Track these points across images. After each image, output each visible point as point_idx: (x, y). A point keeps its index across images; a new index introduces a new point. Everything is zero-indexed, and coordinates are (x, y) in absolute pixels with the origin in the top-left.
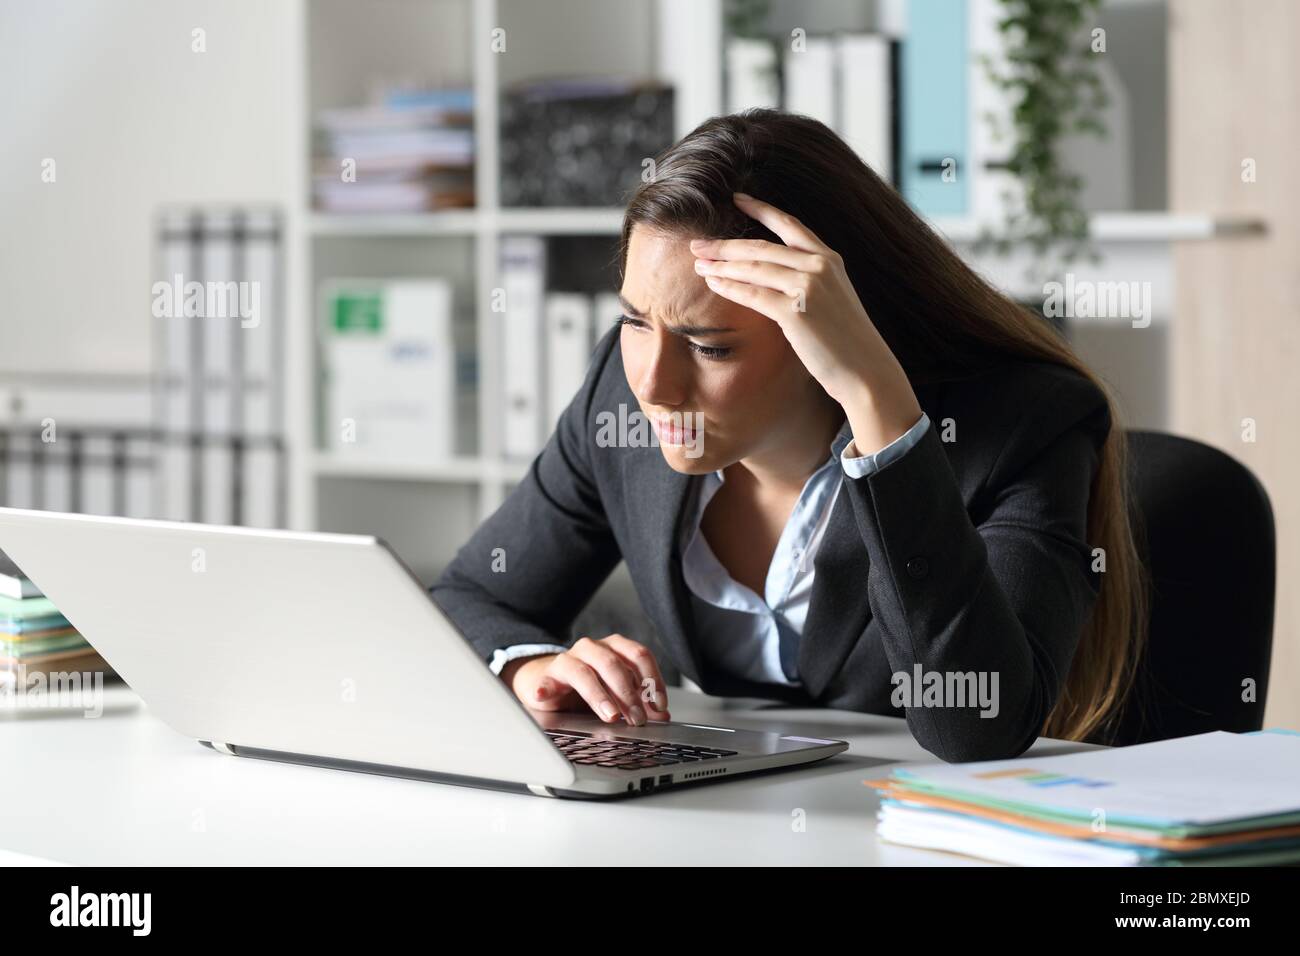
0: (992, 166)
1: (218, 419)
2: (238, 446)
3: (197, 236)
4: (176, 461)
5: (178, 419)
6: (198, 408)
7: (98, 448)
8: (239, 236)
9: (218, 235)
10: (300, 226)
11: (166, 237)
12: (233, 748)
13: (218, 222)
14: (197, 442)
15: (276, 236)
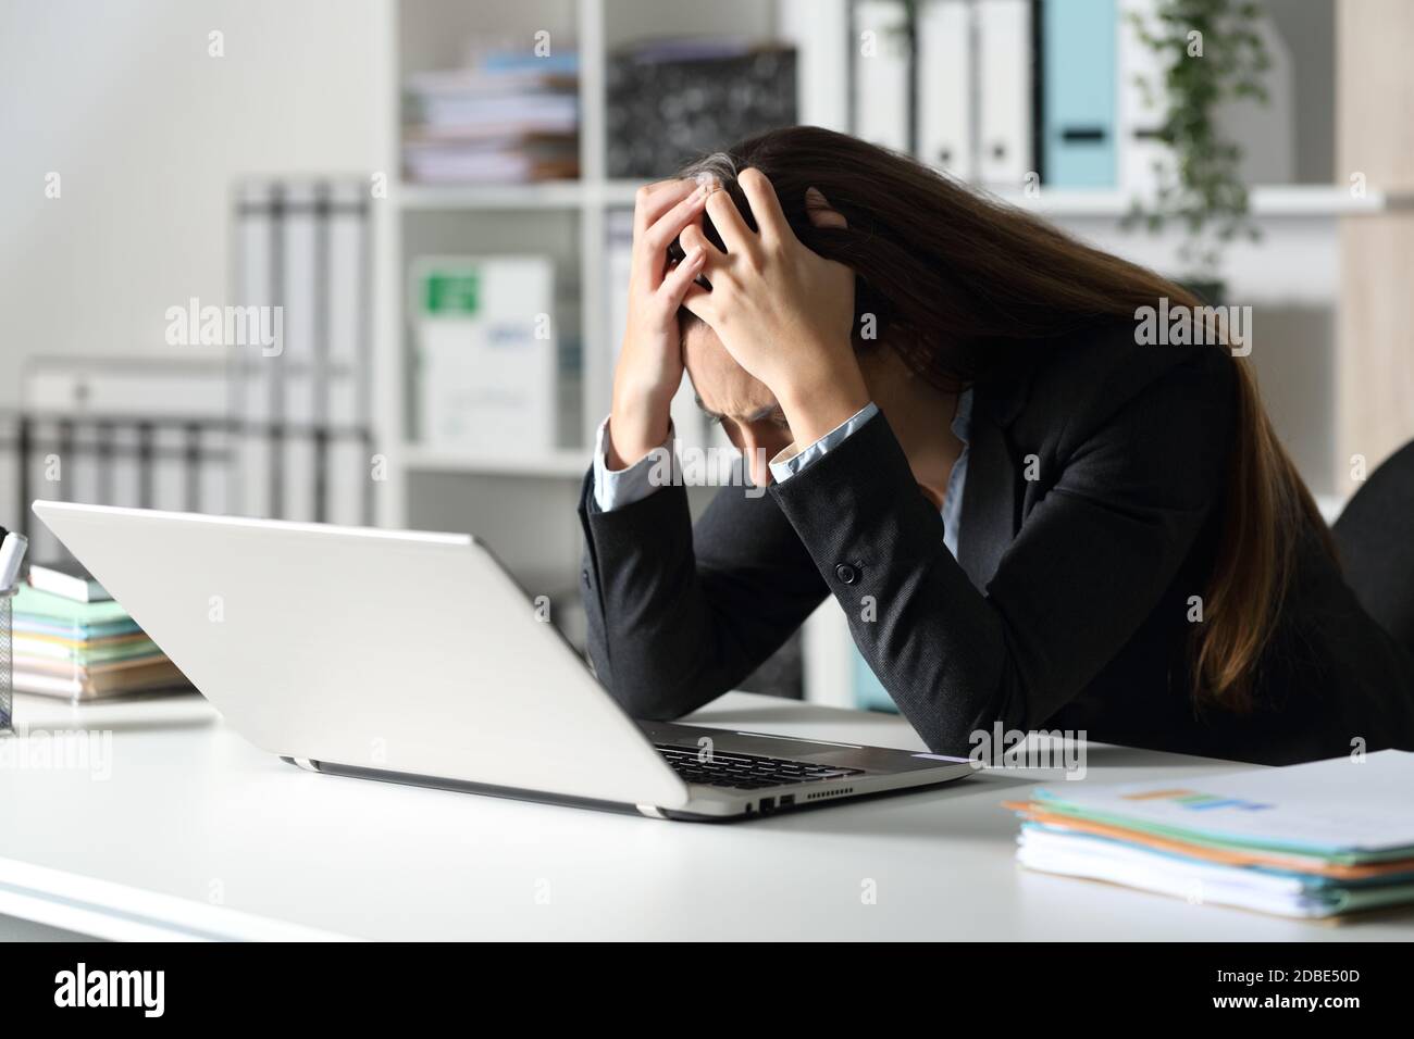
0: (1142, 135)
1: (300, 409)
2: (321, 437)
3: (278, 209)
4: (254, 454)
5: (257, 408)
6: (278, 397)
7: (170, 439)
8: (323, 209)
9: (300, 209)
10: (387, 194)
11: (244, 210)
12: (317, 764)
13: (300, 195)
14: (277, 433)
15: (363, 210)
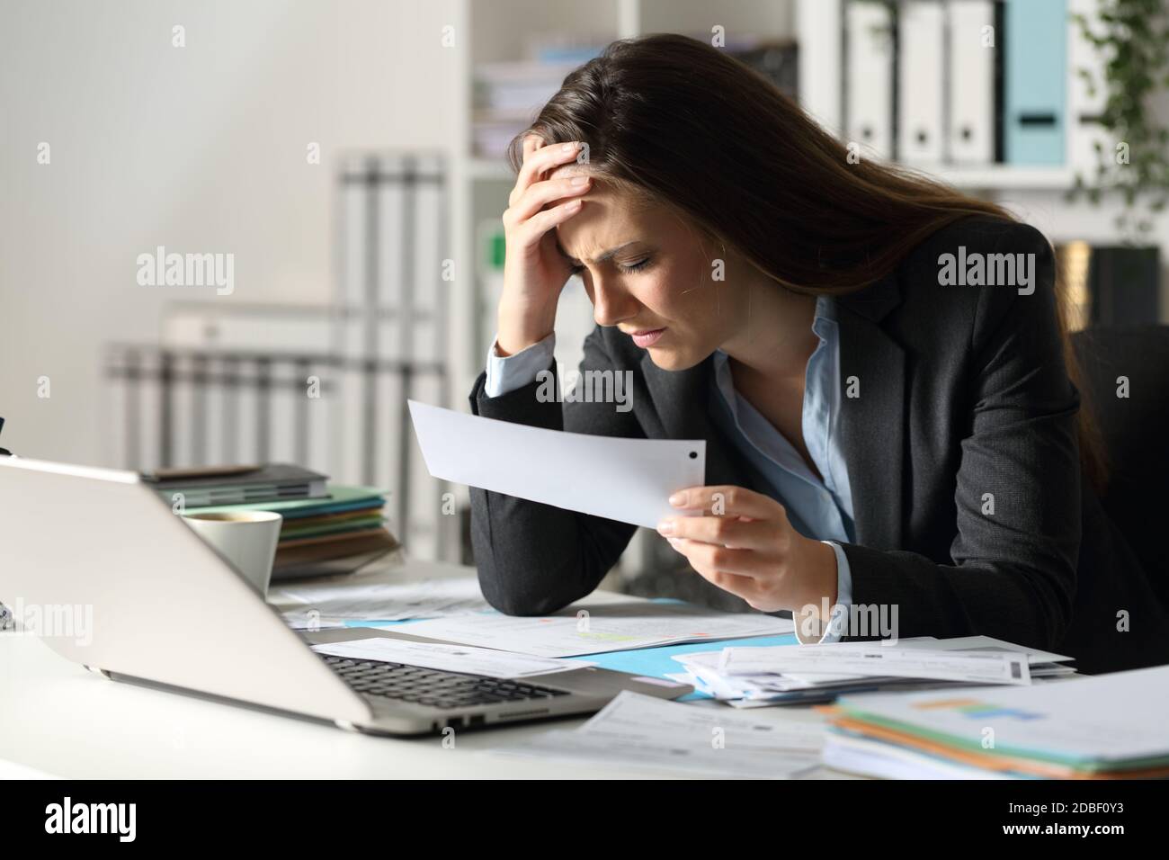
0: (1086, 119)
1: (389, 348)
2: (407, 372)
3: (373, 179)
4: (352, 383)
5: (354, 346)
6: (372, 338)
7: (283, 372)
8: (410, 179)
9: (392, 179)
10: (462, 171)
11: (346, 179)
13: (392, 167)
14: (371, 367)
15: (439, 180)
